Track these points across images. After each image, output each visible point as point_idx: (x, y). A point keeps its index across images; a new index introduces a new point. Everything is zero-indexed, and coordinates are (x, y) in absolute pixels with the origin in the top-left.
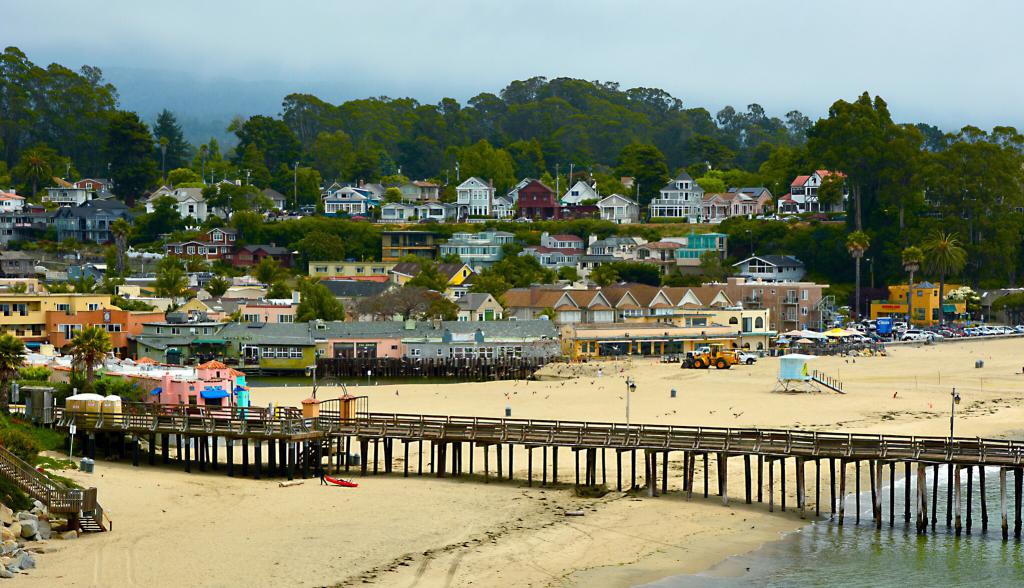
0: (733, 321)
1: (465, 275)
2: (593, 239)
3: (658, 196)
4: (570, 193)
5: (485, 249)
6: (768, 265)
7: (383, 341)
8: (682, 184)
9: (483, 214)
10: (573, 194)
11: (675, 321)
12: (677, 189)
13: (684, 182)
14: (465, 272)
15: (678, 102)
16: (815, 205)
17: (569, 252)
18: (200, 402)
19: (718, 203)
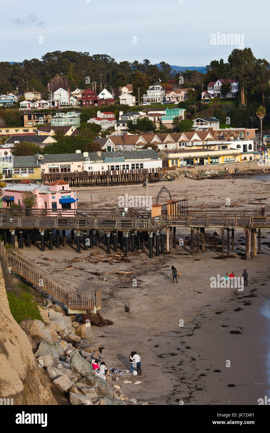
0: (238, 146)
1: (72, 131)
2: (121, 113)
3: (146, 93)
4: (100, 94)
5: (71, 120)
6: (205, 121)
7: (74, 163)
8: (156, 87)
9: (66, 104)
10: (102, 94)
11: (212, 148)
12: (155, 90)
13: (158, 86)
14: (72, 129)
15: (113, 60)
16: (219, 95)
17: (110, 119)
18: (59, 206)
19: (173, 95)
